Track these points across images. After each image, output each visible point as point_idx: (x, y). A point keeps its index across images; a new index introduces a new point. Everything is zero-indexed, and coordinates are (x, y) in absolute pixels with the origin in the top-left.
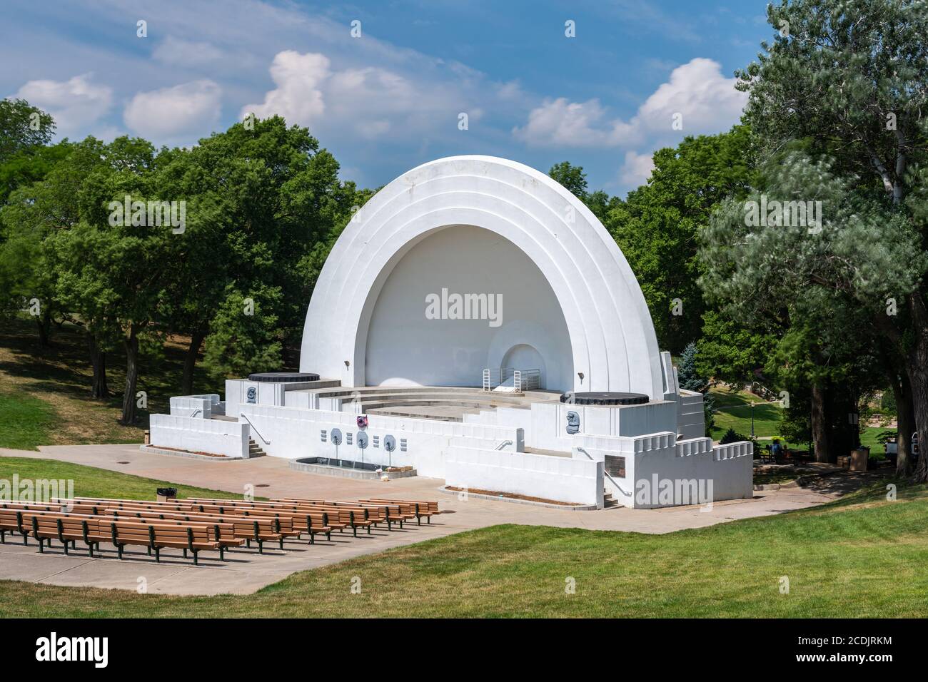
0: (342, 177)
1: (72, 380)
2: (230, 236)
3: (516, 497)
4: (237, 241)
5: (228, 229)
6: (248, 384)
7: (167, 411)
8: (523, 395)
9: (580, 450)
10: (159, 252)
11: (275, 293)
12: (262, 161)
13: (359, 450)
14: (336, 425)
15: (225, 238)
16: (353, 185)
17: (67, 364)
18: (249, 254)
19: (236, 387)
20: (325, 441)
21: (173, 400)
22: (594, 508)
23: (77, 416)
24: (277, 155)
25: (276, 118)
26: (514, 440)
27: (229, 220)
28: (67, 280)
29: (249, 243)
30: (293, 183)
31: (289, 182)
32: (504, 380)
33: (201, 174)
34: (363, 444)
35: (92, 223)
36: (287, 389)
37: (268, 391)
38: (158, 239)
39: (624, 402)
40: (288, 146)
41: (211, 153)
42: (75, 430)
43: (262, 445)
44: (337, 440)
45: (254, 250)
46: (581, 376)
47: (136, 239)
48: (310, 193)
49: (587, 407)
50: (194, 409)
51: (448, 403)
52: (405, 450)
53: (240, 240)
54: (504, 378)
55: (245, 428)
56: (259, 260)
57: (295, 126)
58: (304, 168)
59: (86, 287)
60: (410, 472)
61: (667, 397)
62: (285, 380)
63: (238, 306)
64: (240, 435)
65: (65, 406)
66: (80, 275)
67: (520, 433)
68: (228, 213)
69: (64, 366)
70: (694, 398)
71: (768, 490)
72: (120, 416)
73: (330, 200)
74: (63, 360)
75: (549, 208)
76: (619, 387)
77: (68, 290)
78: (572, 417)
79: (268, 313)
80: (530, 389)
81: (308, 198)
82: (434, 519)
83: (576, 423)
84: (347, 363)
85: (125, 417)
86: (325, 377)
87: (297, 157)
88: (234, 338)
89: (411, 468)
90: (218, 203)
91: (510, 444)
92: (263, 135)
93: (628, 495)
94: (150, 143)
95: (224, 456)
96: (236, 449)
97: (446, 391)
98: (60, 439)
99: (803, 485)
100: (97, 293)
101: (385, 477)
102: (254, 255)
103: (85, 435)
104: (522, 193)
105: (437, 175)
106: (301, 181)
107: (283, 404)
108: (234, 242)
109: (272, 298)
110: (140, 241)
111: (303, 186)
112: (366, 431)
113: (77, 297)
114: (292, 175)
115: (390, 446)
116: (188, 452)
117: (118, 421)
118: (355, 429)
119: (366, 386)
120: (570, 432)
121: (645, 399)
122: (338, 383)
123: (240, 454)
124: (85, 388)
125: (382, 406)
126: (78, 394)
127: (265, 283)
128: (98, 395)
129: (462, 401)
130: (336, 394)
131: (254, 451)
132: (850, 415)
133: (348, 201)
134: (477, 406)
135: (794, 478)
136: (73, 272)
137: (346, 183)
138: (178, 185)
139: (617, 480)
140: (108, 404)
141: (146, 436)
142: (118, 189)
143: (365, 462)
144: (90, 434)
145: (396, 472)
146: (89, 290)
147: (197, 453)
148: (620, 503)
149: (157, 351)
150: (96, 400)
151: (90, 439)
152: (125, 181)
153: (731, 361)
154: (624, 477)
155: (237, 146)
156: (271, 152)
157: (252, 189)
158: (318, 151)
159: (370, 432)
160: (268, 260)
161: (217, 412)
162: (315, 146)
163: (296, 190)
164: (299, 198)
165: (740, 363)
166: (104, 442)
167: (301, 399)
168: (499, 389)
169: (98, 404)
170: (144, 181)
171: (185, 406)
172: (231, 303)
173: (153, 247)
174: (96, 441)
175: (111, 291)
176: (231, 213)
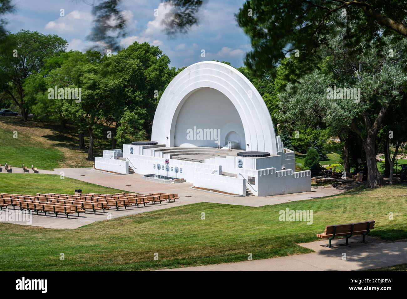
0: (170, 66)
1: (73, 141)
2: (126, 89)
3: (216, 191)
4: (129, 91)
5: (125, 86)
6: (131, 146)
7: (102, 156)
8: (232, 151)
9: (240, 174)
10: (100, 95)
11: (144, 111)
12: (139, 60)
13: (166, 172)
14: (159, 162)
15: (125, 90)
16: (174, 69)
17: (71, 135)
18: (133, 96)
19: (126, 147)
20: (155, 168)
21: (104, 151)
22: (242, 196)
23: (71, 157)
24: (145, 58)
25: (145, 43)
26: (218, 170)
27: (126, 83)
28: (66, 106)
29: (134, 92)
30: (151, 68)
31: (150, 68)
32: (226, 145)
33: (115, 66)
34: (168, 170)
35: (76, 85)
36: (144, 148)
37: (138, 149)
38: (99, 91)
39: (259, 156)
40: (150, 54)
41: (119, 58)
42: (69, 162)
43: (134, 169)
44: (159, 168)
45: (136, 95)
46: (248, 145)
47: (91, 91)
48: (158, 73)
49: (245, 158)
50: (111, 155)
51: (203, 154)
52: (182, 172)
53: (130, 91)
54: (226, 144)
55: (127, 163)
56: (137, 98)
57: (153, 46)
58: (156, 63)
59: (73, 109)
60: (183, 181)
61: (278, 154)
62: (144, 144)
63: (128, 117)
64: (125, 165)
65: (67, 152)
66: (71, 104)
67: (220, 167)
68: (126, 81)
69: (70, 136)
70: (291, 154)
71: (320, 188)
72: (87, 156)
73: (165, 75)
74: (70, 134)
75: (237, 82)
76: (261, 150)
77: (66, 110)
78: (240, 161)
79: (141, 119)
80: (235, 149)
81: (156, 74)
82: (176, 200)
83: (241, 164)
84: (168, 138)
85: (89, 157)
86: (160, 143)
87: (153, 58)
88: (127, 128)
89: (183, 179)
90: (121, 77)
91: (217, 171)
92: (139, 50)
93: (256, 191)
94: (100, 52)
95: (120, 173)
96: (124, 171)
97: (204, 149)
98: (63, 166)
99: (334, 187)
100: (77, 111)
101: (173, 182)
102: (136, 96)
103: (73, 164)
104: (227, 76)
105: (198, 68)
106: (154, 68)
107: (143, 154)
108: (128, 91)
109: (143, 113)
110: (92, 92)
111: (155, 70)
112: (169, 165)
113: (70, 112)
114: (151, 66)
115: (177, 171)
116: (107, 171)
117: (86, 158)
118: (165, 165)
119: (175, 146)
120: (239, 167)
121: (269, 155)
122: (165, 146)
123: (125, 173)
124: (77, 145)
125: (178, 155)
126: (73, 147)
127: (140, 107)
128: (81, 148)
129: (208, 153)
130: (162, 150)
131: (131, 171)
132: (358, 159)
133: (172, 75)
134: (214, 155)
135: (331, 184)
136: (69, 104)
137: (172, 68)
138: (107, 70)
139: (252, 185)
140: (84, 151)
141: (94, 165)
142: (85, 72)
143: (168, 176)
144: (75, 163)
145: (177, 180)
146: (74, 110)
147: (110, 172)
148: (253, 194)
149: (99, 133)
150: (80, 150)
151: (74, 166)
152: (89, 69)
153: (304, 140)
154: (255, 184)
155: (130, 55)
156: (143, 56)
157: (134, 71)
158: (162, 55)
159: (170, 165)
160: (141, 98)
161: (120, 156)
162: (161, 53)
163: (152, 71)
164: (153, 74)
165: (307, 141)
166: (79, 167)
167: (149, 152)
168: (224, 148)
169: (80, 151)
170: (96, 68)
171: (108, 154)
172: (126, 115)
173: (97, 94)
174: (76, 166)
175: (82, 110)
176: (126, 80)
